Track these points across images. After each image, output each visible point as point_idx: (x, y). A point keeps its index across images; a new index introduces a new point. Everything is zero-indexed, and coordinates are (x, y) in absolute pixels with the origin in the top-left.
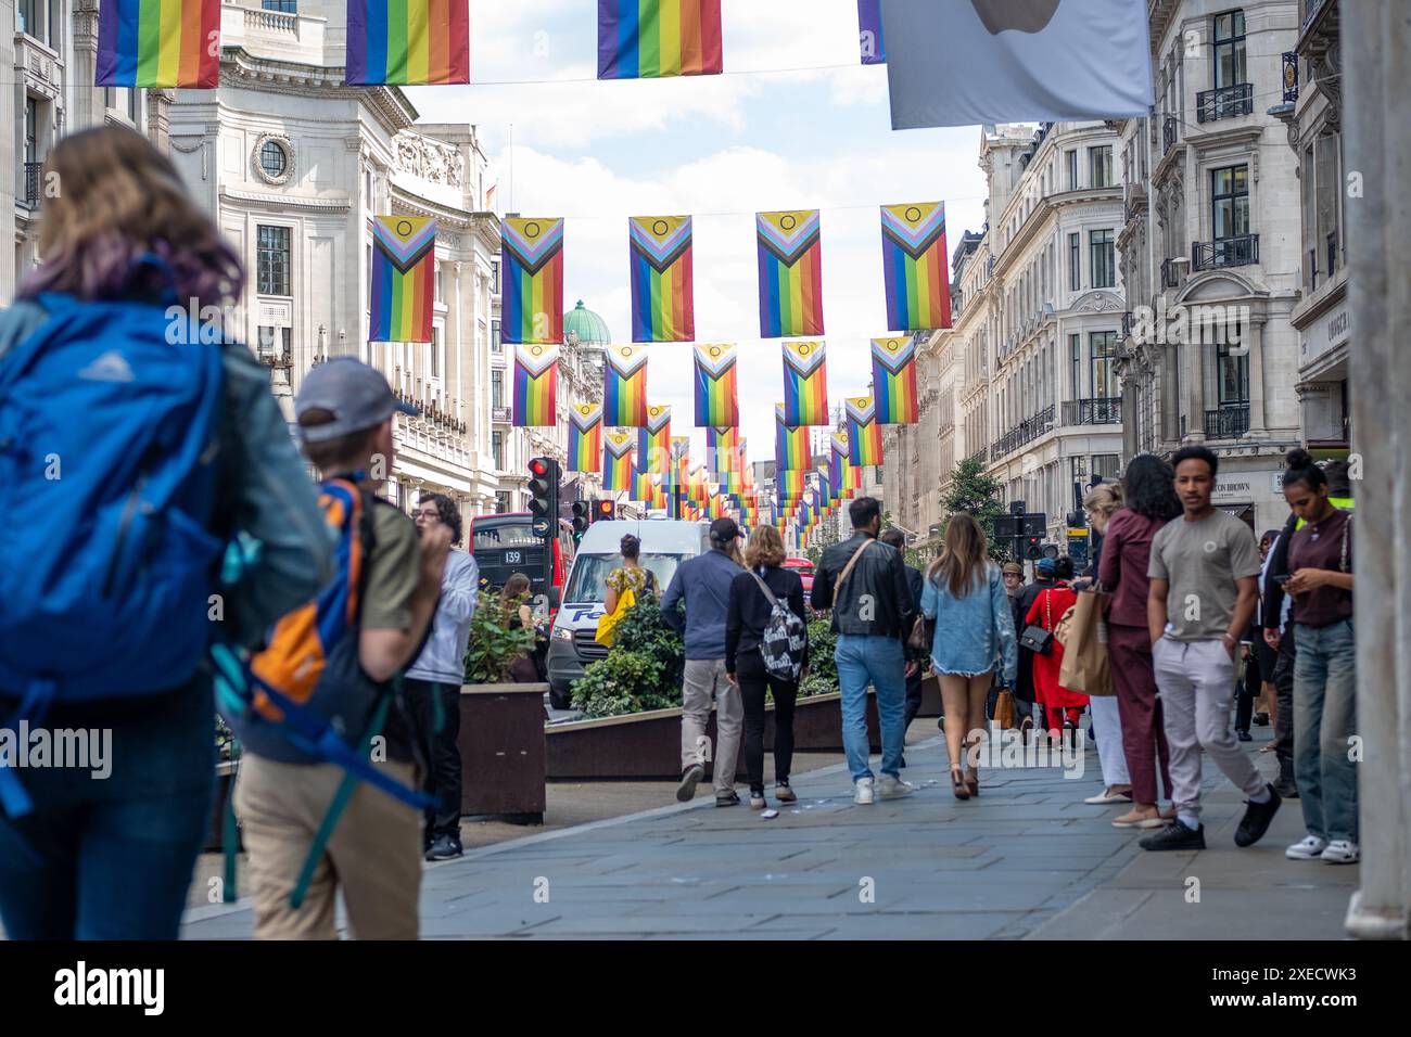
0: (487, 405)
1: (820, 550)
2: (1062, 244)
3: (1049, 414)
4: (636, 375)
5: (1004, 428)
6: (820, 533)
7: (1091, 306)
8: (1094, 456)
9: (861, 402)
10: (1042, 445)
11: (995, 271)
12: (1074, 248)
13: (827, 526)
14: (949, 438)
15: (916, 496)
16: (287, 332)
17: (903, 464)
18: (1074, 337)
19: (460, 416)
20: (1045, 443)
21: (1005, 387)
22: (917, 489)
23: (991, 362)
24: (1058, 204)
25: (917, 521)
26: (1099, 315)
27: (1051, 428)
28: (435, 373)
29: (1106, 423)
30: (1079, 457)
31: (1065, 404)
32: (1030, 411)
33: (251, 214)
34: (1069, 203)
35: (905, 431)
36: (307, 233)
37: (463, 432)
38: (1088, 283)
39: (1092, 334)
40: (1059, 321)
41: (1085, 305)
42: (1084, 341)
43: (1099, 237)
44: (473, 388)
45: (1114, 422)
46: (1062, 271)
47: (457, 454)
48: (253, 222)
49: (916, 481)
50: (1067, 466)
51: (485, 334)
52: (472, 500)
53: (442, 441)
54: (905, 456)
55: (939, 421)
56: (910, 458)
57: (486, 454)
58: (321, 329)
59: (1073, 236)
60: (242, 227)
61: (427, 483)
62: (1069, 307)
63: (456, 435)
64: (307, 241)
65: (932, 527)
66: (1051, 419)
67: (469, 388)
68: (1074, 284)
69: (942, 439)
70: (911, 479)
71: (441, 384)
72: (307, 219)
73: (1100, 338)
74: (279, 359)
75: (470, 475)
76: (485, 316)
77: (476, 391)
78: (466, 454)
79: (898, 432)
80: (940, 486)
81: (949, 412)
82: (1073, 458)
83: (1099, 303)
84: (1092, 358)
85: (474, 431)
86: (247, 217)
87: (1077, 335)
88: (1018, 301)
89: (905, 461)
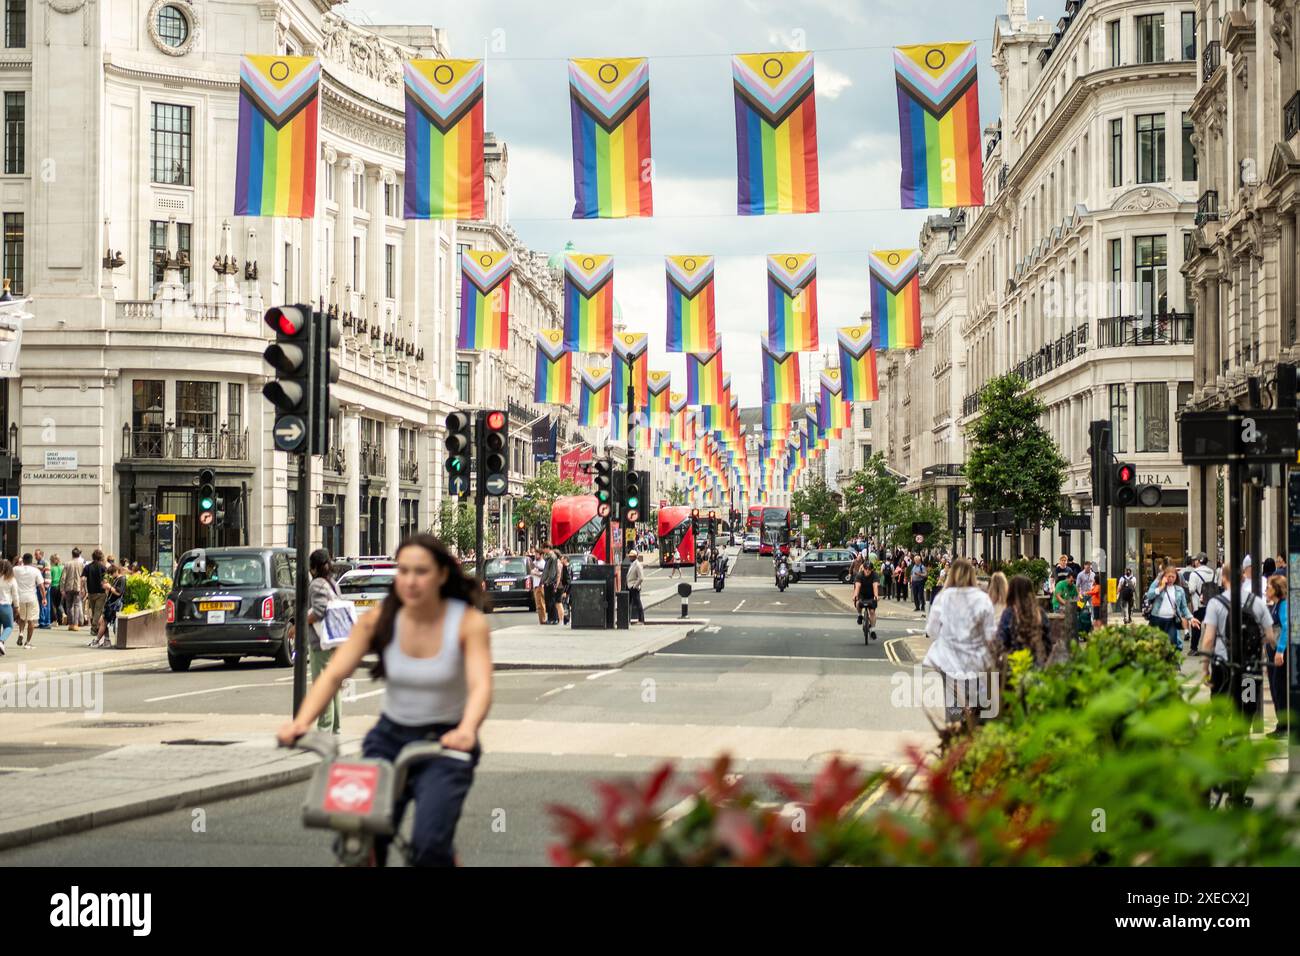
0: (450, 332)
1: (806, 493)
2: (1100, 132)
3: (1082, 332)
4: (600, 291)
5: (1015, 355)
6: (807, 477)
7: (1136, 205)
8: (1137, 384)
9: (856, 332)
10: (1070, 372)
11: (1010, 181)
12: (1116, 137)
13: (814, 470)
14: (945, 376)
15: (907, 439)
16: (185, 229)
17: (894, 406)
18: (1115, 243)
19: (416, 341)
20: (1074, 370)
21: (1018, 312)
22: (908, 431)
23: (1001, 285)
24: (1097, 84)
25: (908, 464)
26: (1147, 216)
27: (1083, 351)
28: (390, 294)
29: (1152, 344)
30: (1119, 384)
31: (1102, 322)
32: (1053, 334)
33: (145, 88)
34: (1111, 83)
35: (896, 372)
36: (212, 114)
37: (420, 358)
38: (1134, 180)
39: (1136, 238)
40: (1095, 224)
41: (1128, 203)
42: (1127, 247)
43: (1145, 123)
44: (433, 311)
45: (1163, 344)
46: (1100, 165)
47: (409, 380)
48: (147, 98)
49: (908, 424)
50: (1104, 395)
51: (449, 255)
52: (430, 431)
53: (391, 366)
54: (896, 398)
55: (934, 359)
56: (901, 400)
57: (448, 385)
58: (225, 224)
59: (1115, 122)
60: (132, 103)
61: (368, 410)
62: (1109, 206)
63: (412, 360)
64: (211, 123)
65: (924, 471)
66: (1083, 339)
67: (428, 311)
68: (1116, 179)
69: (937, 378)
70: (901, 421)
71: (396, 306)
72: (211, 97)
73: (1147, 243)
74: (173, 257)
75: (428, 406)
76: (449, 235)
77: (437, 315)
78: (422, 382)
79: (889, 374)
80: (934, 427)
81: (945, 349)
82: (1111, 386)
83: (1145, 201)
84: (1136, 267)
85: (432, 358)
86: (139, 93)
87: (1119, 239)
88: (1038, 211)
89: (896, 402)
